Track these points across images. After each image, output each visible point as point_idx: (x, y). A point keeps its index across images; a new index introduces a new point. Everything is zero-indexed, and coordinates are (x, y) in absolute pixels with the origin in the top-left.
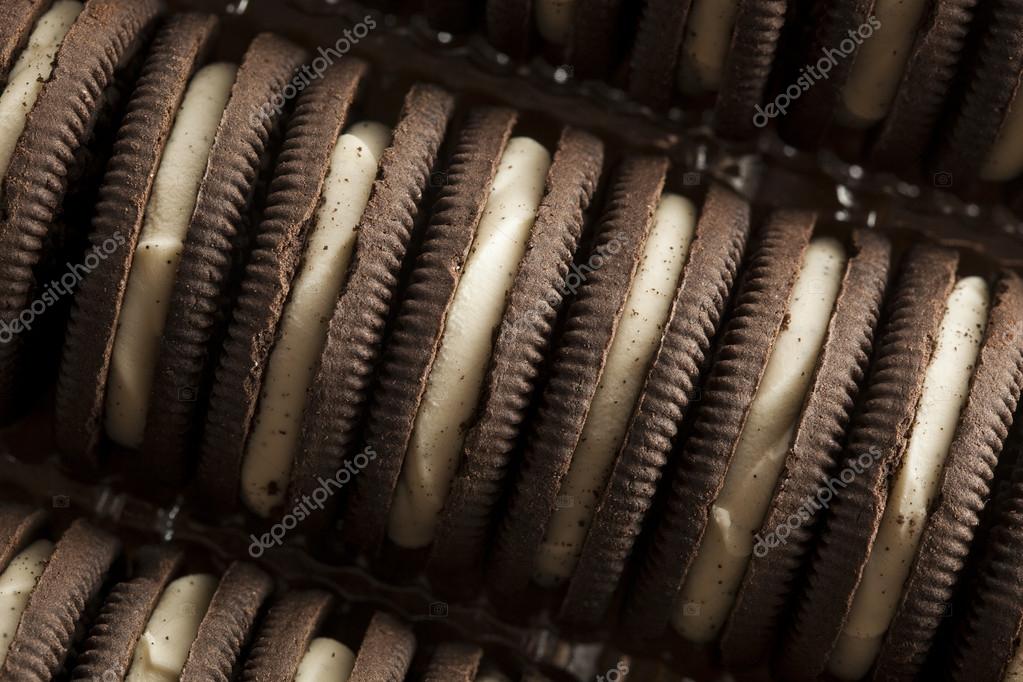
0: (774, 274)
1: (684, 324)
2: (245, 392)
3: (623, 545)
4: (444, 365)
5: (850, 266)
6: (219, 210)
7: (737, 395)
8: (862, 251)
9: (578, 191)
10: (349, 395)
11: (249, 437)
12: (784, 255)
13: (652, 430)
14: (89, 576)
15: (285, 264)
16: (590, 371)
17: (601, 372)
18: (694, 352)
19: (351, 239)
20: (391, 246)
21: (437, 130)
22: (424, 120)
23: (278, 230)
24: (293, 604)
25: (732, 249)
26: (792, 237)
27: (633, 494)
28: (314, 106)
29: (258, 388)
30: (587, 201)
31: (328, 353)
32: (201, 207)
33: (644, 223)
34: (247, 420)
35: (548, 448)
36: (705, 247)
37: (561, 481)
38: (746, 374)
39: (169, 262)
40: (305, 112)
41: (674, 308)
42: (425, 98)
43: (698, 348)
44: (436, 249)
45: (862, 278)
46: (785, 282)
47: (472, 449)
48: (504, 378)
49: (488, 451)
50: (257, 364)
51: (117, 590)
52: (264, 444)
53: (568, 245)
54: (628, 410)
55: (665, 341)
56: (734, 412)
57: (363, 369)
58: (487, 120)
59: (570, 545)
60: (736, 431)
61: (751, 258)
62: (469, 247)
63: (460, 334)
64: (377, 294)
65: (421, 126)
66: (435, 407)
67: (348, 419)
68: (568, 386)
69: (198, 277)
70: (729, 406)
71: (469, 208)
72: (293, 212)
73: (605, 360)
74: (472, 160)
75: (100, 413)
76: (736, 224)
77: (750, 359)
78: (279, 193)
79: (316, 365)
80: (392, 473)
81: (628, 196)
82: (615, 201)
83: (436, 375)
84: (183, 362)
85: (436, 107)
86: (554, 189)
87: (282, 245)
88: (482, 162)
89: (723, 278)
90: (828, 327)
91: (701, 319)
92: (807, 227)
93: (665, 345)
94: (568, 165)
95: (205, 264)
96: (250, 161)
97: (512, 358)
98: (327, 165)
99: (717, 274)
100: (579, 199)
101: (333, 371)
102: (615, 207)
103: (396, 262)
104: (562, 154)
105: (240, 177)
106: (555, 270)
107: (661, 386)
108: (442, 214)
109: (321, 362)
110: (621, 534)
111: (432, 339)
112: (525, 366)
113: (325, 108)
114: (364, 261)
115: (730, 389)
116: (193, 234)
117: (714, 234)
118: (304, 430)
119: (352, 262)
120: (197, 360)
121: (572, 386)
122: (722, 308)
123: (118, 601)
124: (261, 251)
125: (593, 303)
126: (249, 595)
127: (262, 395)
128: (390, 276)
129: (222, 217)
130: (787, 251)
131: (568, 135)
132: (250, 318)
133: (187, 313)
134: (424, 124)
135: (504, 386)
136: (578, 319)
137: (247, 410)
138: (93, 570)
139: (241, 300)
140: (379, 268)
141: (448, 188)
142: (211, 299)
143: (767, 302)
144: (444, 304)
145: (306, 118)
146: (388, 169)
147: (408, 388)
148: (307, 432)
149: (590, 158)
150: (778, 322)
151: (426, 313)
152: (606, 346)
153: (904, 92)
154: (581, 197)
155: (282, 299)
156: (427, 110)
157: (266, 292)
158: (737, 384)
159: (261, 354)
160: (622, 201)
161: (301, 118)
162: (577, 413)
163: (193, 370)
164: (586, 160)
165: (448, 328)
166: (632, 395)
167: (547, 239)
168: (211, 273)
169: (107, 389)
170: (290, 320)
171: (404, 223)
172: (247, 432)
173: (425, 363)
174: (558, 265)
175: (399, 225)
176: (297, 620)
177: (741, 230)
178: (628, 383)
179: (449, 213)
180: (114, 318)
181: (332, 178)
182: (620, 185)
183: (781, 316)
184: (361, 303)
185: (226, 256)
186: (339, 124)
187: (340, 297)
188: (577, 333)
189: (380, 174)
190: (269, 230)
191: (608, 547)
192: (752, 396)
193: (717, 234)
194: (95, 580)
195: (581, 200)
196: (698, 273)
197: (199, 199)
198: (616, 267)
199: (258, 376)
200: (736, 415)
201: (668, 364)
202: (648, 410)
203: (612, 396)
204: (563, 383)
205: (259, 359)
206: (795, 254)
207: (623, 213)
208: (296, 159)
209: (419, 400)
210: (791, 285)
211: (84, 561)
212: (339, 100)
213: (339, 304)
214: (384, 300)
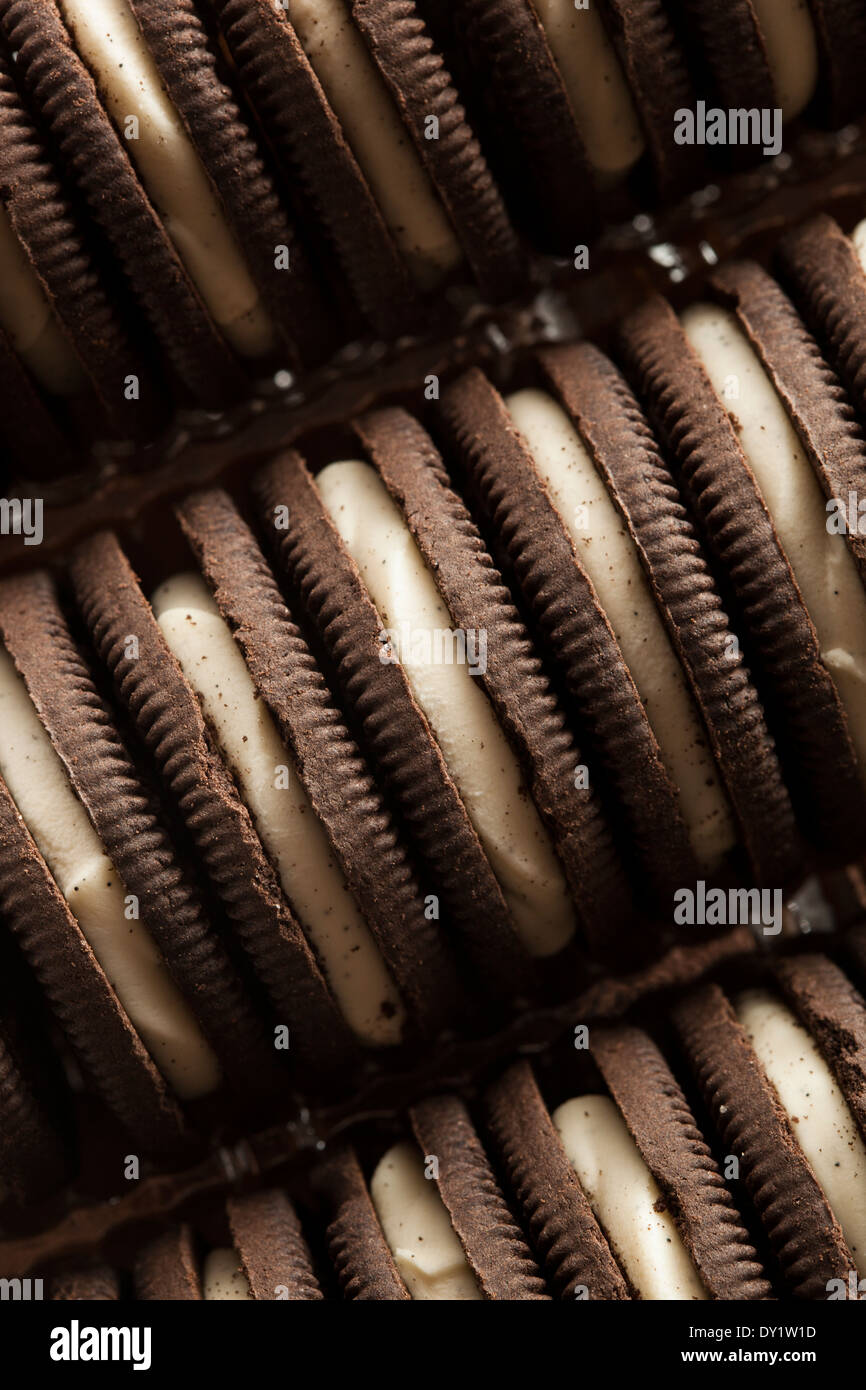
0: (683, 387)
1: (645, 509)
2: (290, 944)
3: (770, 767)
4: (455, 750)
5: (743, 316)
6: (113, 793)
7: (754, 532)
8: (740, 292)
9: (429, 473)
10: (390, 857)
11: (327, 981)
12: (673, 362)
13: (704, 636)
14: (294, 1248)
15: (222, 789)
16: (598, 632)
17: (609, 624)
18: (677, 527)
19: (260, 709)
20: (304, 682)
21: (242, 535)
22: (223, 536)
23: (187, 762)
24: (503, 1101)
25: (621, 399)
26: (664, 339)
27: (739, 711)
28: (109, 615)
29: (298, 927)
30: (445, 476)
31: (338, 836)
32: (94, 805)
33: (519, 448)
34: (314, 966)
35: (621, 740)
36: (595, 419)
37: (659, 760)
38: (744, 505)
39: (109, 885)
40: (106, 629)
41: (621, 503)
42: (202, 515)
43: (677, 521)
44: (350, 646)
45: (766, 318)
46: (700, 386)
47: (550, 804)
48: (523, 711)
49: (567, 792)
50: (278, 906)
51: (333, 1237)
52: (347, 975)
53: (469, 533)
54: (662, 637)
55: (641, 542)
56: (765, 551)
57: (383, 822)
58: (278, 484)
59: (715, 813)
60: (784, 566)
61: (644, 392)
62: (378, 618)
63: (443, 707)
64: (333, 739)
65: (226, 544)
66: (481, 795)
67: (409, 881)
68: (590, 665)
69: (152, 873)
70: (755, 549)
71: (343, 581)
72: (184, 733)
73: (602, 610)
74: (304, 533)
75: (165, 1085)
76: (600, 373)
77: (735, 487)
78: (155, 727)
79: (334, 857)
80: (493, 895)
81: (478, 436)
82: (472, 452)
83: (454, 766)
84: (205, 966)
85: (219, 514)
86: (405, 491)
87: (202, 773)
88: (314, 528)
89: (639, 433)
90: (777, 392)
91: (654, 491)
92: (667, 316)
93: (645, 545)
94: (395, 458)
95: (146, 857)
96: (99, 721)
97: (513, 685)
98: (174, 660)
99: (629, 435)
100: (437, 481)
101: (356, 848)
102: (476, 458)
103: (324, 693)
104: (380, 452)
105: (104, 745)
106: (478, 568)
107: (676, 587)
108: (325, 609)
109: (338, 851)
110: (759, 759)
111: (423, 735)
112: (532, 682)
113: (121, 608)
114: (294, 720)
115: (743, 531)
116: (108, 839)
117: (590, 400)
118: (376, 928)
119: (282, 730)
120: (215, 954)
121: (593, 662)
122: (663, 463)
123: (343, 1246)
124: (188, 797)
125: (543, 565)
126: (456, 1129)
127: (307, 930)
128: (330, 712)
129: (122, 798)
130: (672, 355)
131: (366, 429)
132: (234, 869)
133: (170, 917)
134: (226, 539)
135: (530, 718)
136: (542, 593)
137: (305, 958)
138: (291, 1238)
139: (211, 860)
140: (314, 713)
141: (307, 579)
142: (180, 884)
143: (701, 419)
144: (405, 691)
145: (112, 632)
146: (235, 612)
147: (441, 801)
148: (380, 926)
149: (408, 433)
150: (729, 429)
151: (397, 715)
152: (592, 595)
153: (648, 108)
154: (436, 476)
155: (248, 824)
156: (216, 523)
157: (227, 831)
158: (744, 521)
159: (273, 893)
160: (477, 447)
161: (107, 637)
162: (620, 682)
163: (221, 966)
164: (407, 437)
165: (427, 711)
166: (653, 620)
167: (445, 544)
168: (160, 860)
169: (153, 1058)
170: (272, 837)
171: (298, 650)
172: (322, 979)
173: (437, 763)
174: (477, 559)
175: (295, 656)
176: (524, 1113)
177: (608, 374)
178: (640, 611)
179: (331, 602)
180: (105, 984)
181: (190, 667)
182: (460, 434)
183: (726, 421)
184: (327, 761)
185: (157, 831)
186: (147, 610)
187: (302, 772)
188: (552, 607)
189: (232, 624)
190: (177, 770)
191: (756, 782)
192: (768, 520)
193: (594, 398)
194: (301, 1245)
195: (440, 479)
196: (613, 450)
197: (85, 800)
198: (531, 513)
199: (289, 917)
200: (769, 551)
201: (663, 561)
202: (684, 620)
203: (636, 638)
204: (582, 666)
205: (276, 900)
206: (682, 349)
207: (490, 456)
208: (142, 680)
209: (461, 803)
210: (707, 384)
211: (275, 1238)
212: (127, 588)
213: (307, 780)
214: (345, 739)
